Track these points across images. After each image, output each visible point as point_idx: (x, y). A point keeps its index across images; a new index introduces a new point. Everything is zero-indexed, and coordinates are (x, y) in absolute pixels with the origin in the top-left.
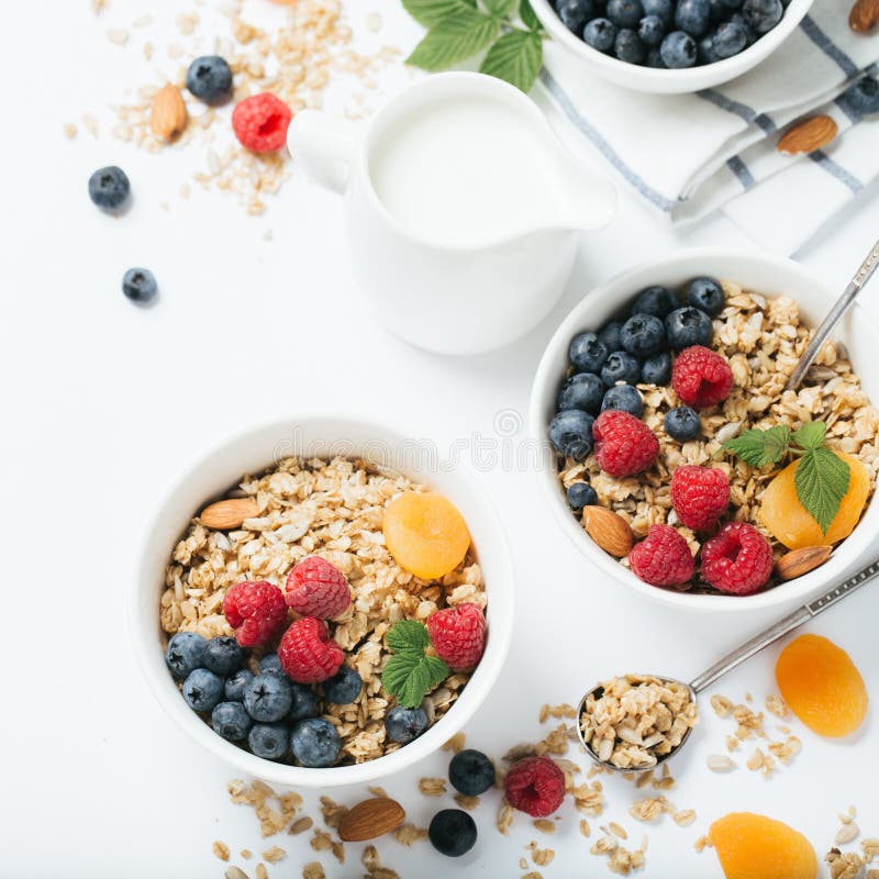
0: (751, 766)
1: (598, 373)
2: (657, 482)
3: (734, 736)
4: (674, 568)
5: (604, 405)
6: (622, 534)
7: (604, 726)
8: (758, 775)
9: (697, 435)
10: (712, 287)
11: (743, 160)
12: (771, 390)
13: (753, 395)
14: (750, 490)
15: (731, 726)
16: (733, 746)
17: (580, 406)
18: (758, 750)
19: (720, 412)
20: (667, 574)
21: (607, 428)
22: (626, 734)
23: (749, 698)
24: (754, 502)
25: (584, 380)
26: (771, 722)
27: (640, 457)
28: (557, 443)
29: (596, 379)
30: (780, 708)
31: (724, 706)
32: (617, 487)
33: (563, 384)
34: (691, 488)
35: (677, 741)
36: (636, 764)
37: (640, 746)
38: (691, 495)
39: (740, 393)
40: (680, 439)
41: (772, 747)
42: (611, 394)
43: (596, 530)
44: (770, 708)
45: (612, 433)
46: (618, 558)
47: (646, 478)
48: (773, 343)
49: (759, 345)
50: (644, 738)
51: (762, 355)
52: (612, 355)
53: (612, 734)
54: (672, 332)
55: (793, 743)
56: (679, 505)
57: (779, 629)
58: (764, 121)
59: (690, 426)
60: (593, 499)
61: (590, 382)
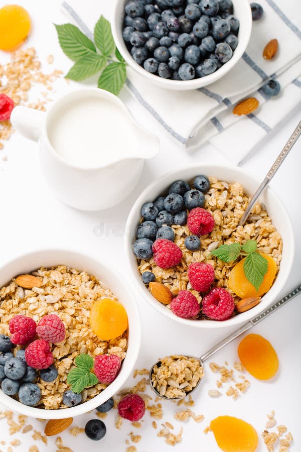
0: (228, 394)
1: (154, 221)
2: (182, 270)
3: (220, 381)
4: (190, 310)
5: (157, 236)
6: (167, 294)
7: (162, 380)
8: (231, 398)
9: (200, 248)
10: (204, 180)
11: (218, 118)
12: (232, 226)
13: (224, 228)
14: (224, 272)
15: (218, 376)
16: (220, 385)
17: (146, 237)
18: (231, 387)
19: (209, 237)
20: (187, 313)
21: (159, 247)
22: (171, 383)
23: (226, 363)
24: (225, 278)
25: (148, 224)
26: (237, 374)
27: (174, 260)
28: (137, 253)
29: (154, 224)
30: (240, 367)
31: (215, 367)
32: (164, 273)
33: (139, 226)
34: (197, 274)
35: (194, 385)
36: (177, 396)
37: (178, 388)
38: (197, 277)
39: (218, 228)
40: (192, 250)
41: (237, 385)
42: (160, 231)
43: (155, 293)
44: (236, 368)
45: (161, 250)
46: (166, 305)
47: (177, 269)
48: (233, 204)
49: (226, 205)
50: (180, 384)
51: (228, 210)
52: (160, 213)
53: (165, 383)
54: (187, 202)
55: (246, 383)
56: (192, 280)
57: (239, 332)
58: (226, 101)
59: (196, 245)
60: (154, 279)
61: (151, 225)
